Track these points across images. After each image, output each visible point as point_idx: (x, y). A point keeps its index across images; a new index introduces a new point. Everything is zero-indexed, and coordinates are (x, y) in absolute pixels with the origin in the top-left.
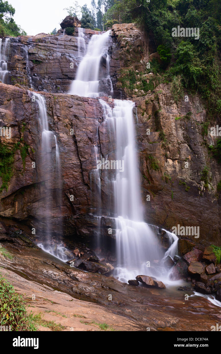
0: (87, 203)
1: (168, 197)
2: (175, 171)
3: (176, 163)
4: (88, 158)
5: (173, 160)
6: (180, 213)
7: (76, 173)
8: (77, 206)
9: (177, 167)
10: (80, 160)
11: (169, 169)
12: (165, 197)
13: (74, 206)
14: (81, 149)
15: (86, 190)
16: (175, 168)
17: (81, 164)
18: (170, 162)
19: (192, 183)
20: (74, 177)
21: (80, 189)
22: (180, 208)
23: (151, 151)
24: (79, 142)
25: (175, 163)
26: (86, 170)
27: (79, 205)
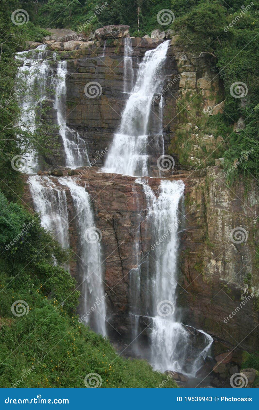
0: (127, 301)
1: (207, 299)
2: (218, 272)
3: (220, 264)
4: (128, 256)
5: (217, 261)
6: (218, 315)
7: (116, 271)
8: (117, 303)
9: (220, 269)
10: (121, 258)
11: (212, 271)
12: (204, 299)
13: (114, 303)
14: (122, 248)
15: (125, 288)
16: (218, 269)
17: (122, 263)
18: (213, 262)
19: (234, 285)
20: (114, 275)
21: (119, 287)
22: (219, 311)
23: (194, 251)
24: (120, 240)
25: (218, 264)
26: (126, 268)
27: (119, 302)
